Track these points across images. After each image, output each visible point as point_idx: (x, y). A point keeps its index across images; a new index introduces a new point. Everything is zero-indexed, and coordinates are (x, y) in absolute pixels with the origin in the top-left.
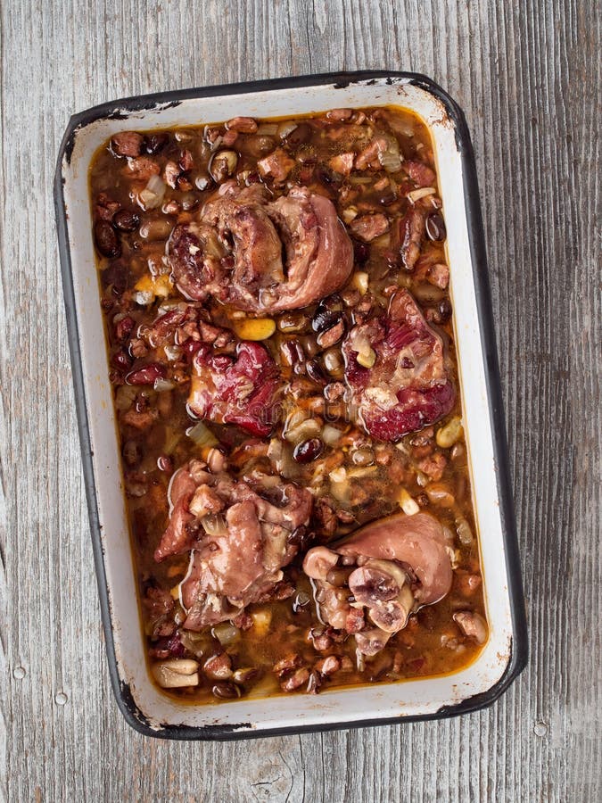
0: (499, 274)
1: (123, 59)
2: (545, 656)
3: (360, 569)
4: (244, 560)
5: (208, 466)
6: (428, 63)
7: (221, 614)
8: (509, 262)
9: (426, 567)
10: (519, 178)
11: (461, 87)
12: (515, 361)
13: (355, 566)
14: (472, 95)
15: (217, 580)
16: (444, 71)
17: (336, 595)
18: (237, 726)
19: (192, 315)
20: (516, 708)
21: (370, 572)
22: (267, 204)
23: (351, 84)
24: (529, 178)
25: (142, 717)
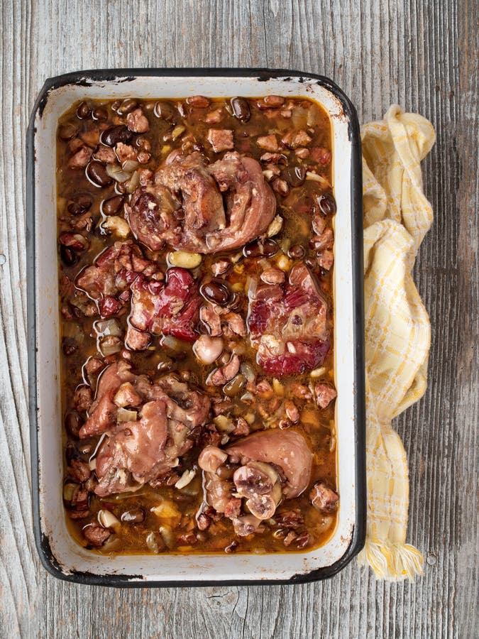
1: (120, 33)
2: (436, 503)
3: (244, 468)
6: (356, 41)
7: (126, 486)
9: (295, 471)
11: (382, 60)
13: (239, 465)
14: (390, 66)
15: (127, 459)
16: (369, 48)
17: (222, 486)
18: (132, 577)
19: (127, 251)
21: (252, 471)
23: (271, 79)
25: (56, 563)
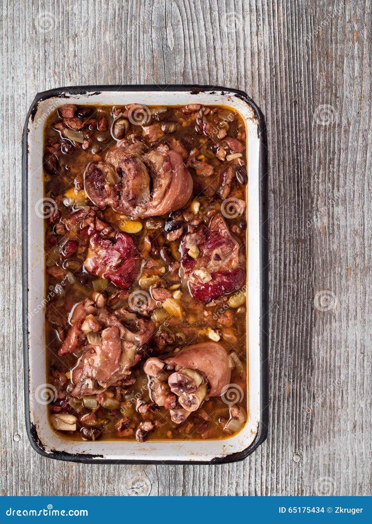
0: (274, 192)
1: (55, 65)
2: (299, 415)
3: (176, 374)
4: (109, 361)
5: (95, 303)
6: (233, 68)
7: (93, 390)
8: (280, 185)
9: (214, 375)
10: (286, 136)
11: (253, 82)
12: (283, 243)
13: (173, 371)
14: (259, 86)
15: (92, 371)
16: (243, 73)
17: (161, 387)
18: (95, 456)
19: (92, 214)
20: (282, 445)
21: (181, 376)
22: (144, 154)
23: (200, 93)
24: (292, 135)
25: (41, 444)
